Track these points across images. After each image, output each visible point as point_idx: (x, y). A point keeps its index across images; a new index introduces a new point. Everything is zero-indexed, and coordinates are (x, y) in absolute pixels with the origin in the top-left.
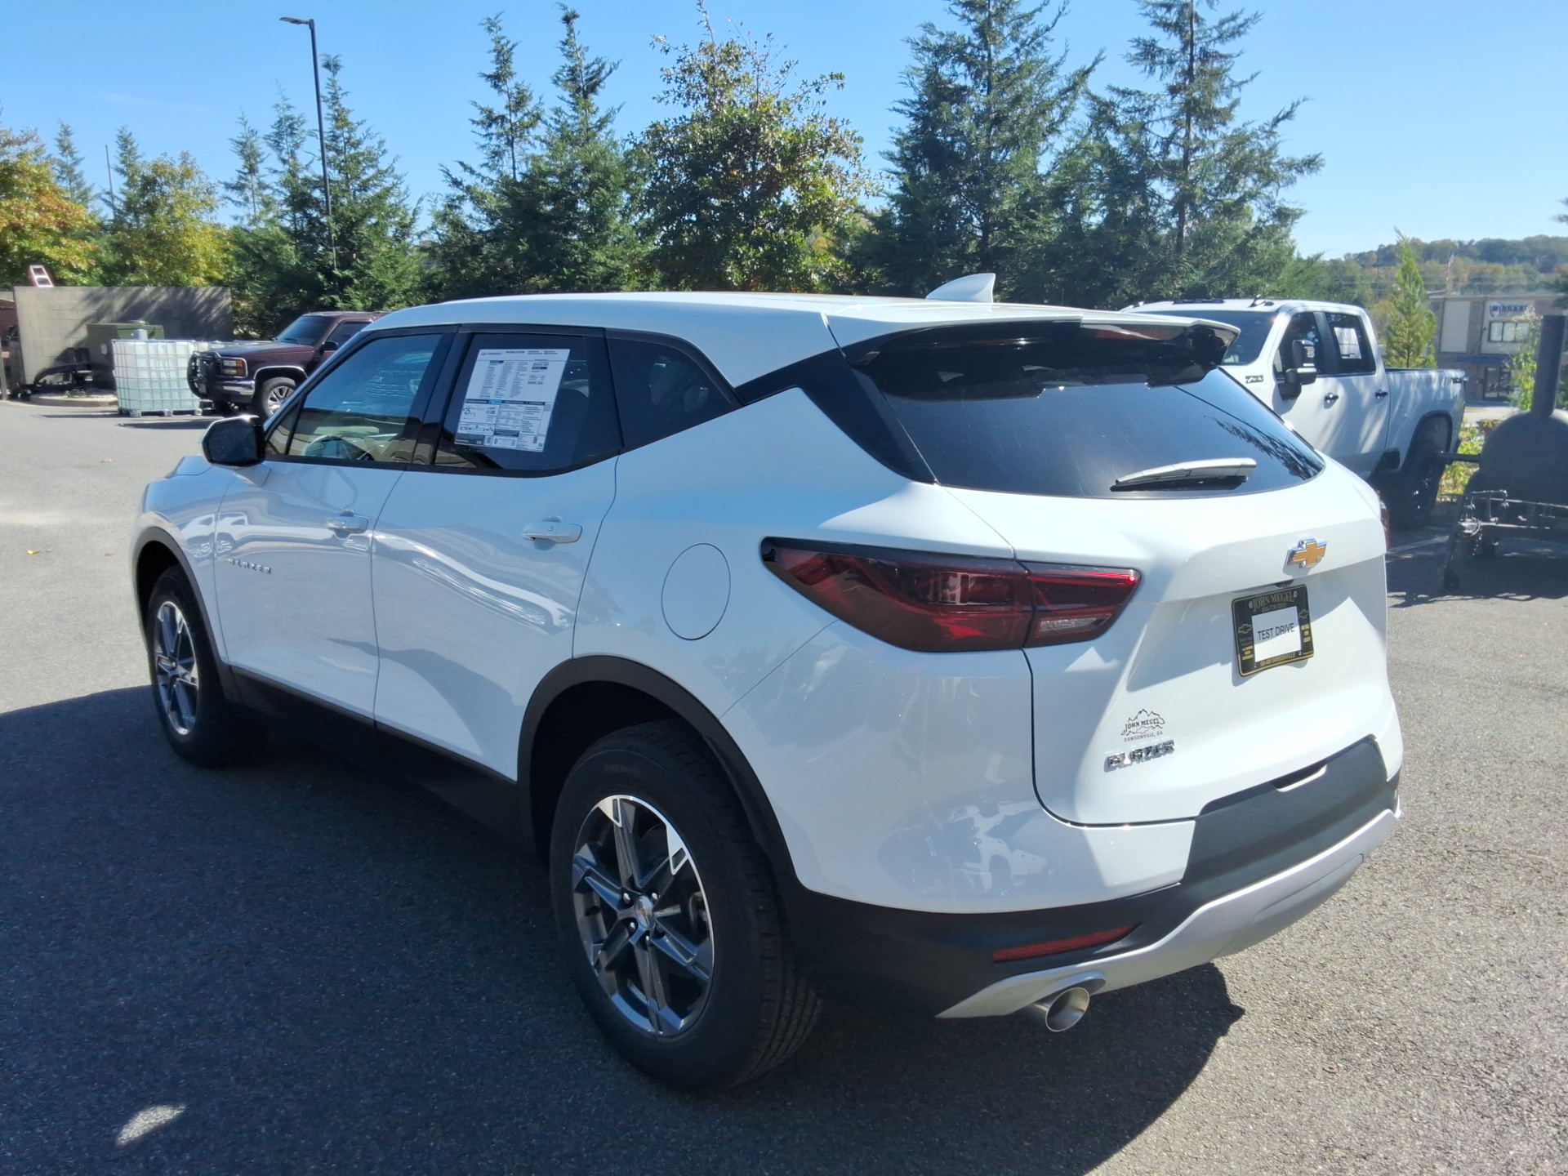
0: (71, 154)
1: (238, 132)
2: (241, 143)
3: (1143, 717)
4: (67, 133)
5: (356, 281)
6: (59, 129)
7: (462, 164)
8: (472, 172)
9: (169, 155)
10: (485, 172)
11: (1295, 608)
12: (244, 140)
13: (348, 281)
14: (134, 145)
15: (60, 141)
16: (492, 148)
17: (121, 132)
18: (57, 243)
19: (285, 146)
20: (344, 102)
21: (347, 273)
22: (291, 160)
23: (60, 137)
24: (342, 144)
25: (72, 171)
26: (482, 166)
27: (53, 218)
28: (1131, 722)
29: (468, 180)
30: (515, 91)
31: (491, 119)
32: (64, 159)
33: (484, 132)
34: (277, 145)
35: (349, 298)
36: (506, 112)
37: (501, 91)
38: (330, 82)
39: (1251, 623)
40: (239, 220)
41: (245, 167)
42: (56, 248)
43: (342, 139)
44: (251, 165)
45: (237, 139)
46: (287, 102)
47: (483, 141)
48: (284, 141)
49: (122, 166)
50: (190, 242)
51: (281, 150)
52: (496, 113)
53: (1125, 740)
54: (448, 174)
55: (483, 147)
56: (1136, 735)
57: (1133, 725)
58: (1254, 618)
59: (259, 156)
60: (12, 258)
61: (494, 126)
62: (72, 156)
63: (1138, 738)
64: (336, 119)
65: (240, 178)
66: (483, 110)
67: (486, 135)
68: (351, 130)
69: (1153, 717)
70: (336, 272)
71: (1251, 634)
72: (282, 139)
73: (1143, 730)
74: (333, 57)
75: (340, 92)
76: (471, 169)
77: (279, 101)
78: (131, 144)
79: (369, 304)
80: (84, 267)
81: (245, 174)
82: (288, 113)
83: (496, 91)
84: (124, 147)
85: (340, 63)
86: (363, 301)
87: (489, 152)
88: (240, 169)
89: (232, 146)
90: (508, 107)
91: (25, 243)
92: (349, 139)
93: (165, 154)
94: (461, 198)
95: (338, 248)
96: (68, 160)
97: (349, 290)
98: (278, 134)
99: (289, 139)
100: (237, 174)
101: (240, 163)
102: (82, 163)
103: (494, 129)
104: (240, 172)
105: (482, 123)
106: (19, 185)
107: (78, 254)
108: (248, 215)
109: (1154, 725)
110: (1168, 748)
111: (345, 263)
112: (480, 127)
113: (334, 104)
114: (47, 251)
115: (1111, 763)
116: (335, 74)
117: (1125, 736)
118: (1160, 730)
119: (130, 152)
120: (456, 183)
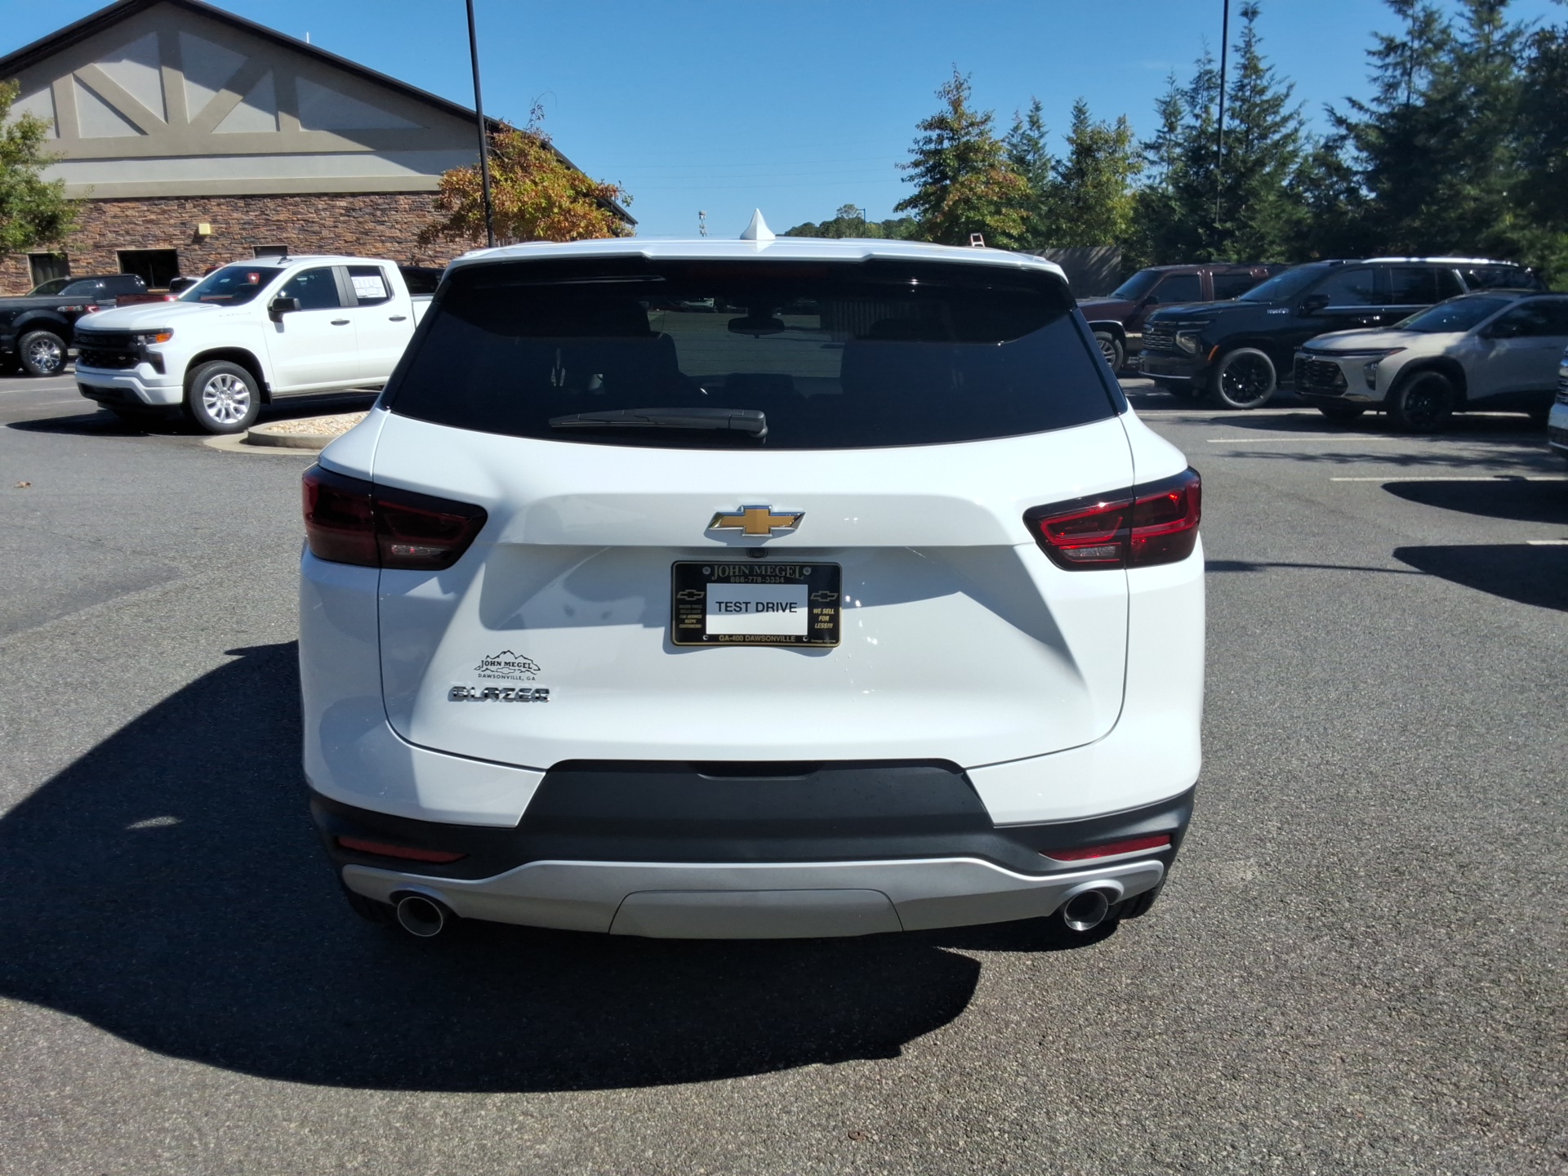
0: (1039, 128)
1: (1164, 92)
2: (1164, 103)
3: (508, 658)
4: (1038, 109)
5: (1237, 233)
6: (1032, 107)
7: (1350, 100)
8: (1361, 108)
9: (1107, 122)
10: (1374, 107)
11: (805, 587)
12: (1168, 99)
13: (1228, 234)
14: (1087, 115)
15: (1030, 117)
16: (1386, 80)
17: (1078, 103)
18: (998, 212)
19: (1200, 101)
20: (1258, 50)
21: (1228, 225)
22: (1204, 115)
23: (1030, 114)
24: (1248, 93)
25: (1037, 143)
26: (1373, 100)
27: (997, 190)
28: (489, 659)
29: (1355, 117)
30: (1421, 15)
31: (1391, 47)
32: (1032, 134)
33: (1380, 63)
34: (1193, 103)
35: (1225, 251)
36: (1407, 39)
37: (1406, 16)
38: (1246, 31)
39: (705, 590)
40: (1152, 180)
41: (1165, 126)
42: (997, 217)
43: (1249, 87)
44: (1172, 123)
45: (1162, 99)
46: (1209, 56)
47: (1376, 73)
48: (1200, 96)
49: (1072, 135)
50: (1110, 204)
51: (1195, 106)
52: (1398, 41)
53: (480, 675)
54: (1331, 111)
55: (1375, 80)
56: (496, 674)
57: (493, 664)
58: (709, 586)
59: (1180, 113)
60: (959, 227)
61: (1392, 55)
62: (1039, 130)
63: (498, 677)
64: (1245, 67)
65: (1159, 137)
66: (1382, 39)
67: (1381, 67)
68: (1260, 77)
69: (522, 660)
70: (1217, 225)
71: (703, 602)
72: (1198, 94)
73: (506, 671)
74: (1252, 4)
75: (1253, 40)
76: (1359, 105)
77: (1203, 57)
78: (1084, 114)
79: (1244, 256)
80: (1014, 232)
81: (1164, 133)
82: (1208, 67)
83: (1400, 17)
84: (1077, 117)
85: (1259, 10)
86: (1238, 253)
87: (1382, 85)
88: (1160, 128)
89: (1155, 106)
90: (1409, 33)
91: (971, 214)
92: (1255, 86)
93: (1104, 121)
94: (1343, 138)
95: (1223, 200)
96: (1035, 134)
97: (1227, 243)
98: (1195, 90)
99: (1205, 94)
100: (1156, 134)
101: (1160, 122)
102: (1047, 136)
103: (1391, 59)
104: (1159, 131)
105: (1380, 53)
106: (973, 161)
107: (1014, 221)
108: (1161, 174)
109: (524, 670)
110: (541, 695)
111: (1229, 215)
112: (1376, 57)
113: (1246, 53)
114: (988, 219)
115: (457, 695)
116: (1251, 21)
117: (479, 672)
118: (532, 676)
119: (1081, 122)
120: (1340, 121)
